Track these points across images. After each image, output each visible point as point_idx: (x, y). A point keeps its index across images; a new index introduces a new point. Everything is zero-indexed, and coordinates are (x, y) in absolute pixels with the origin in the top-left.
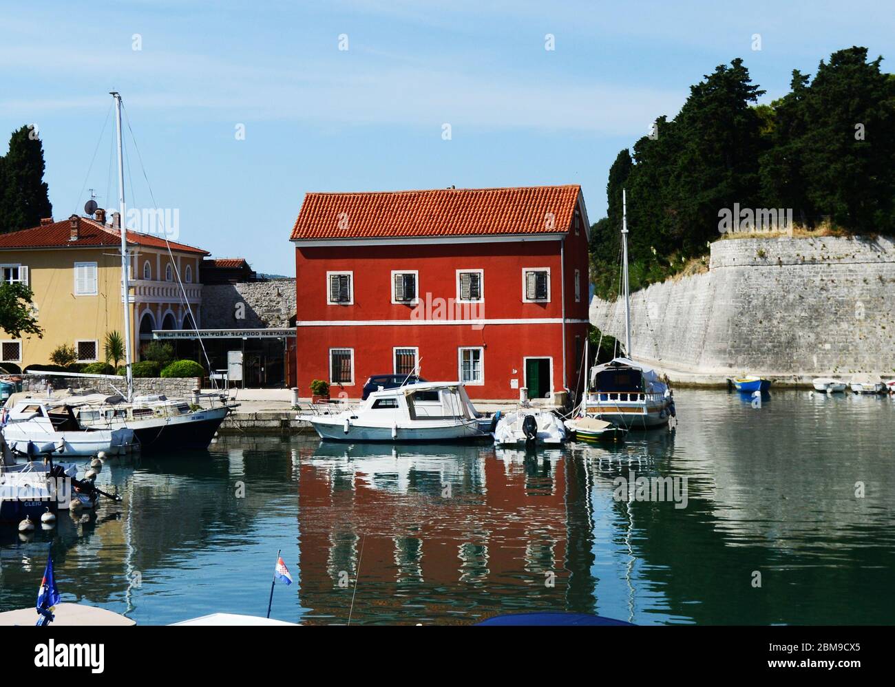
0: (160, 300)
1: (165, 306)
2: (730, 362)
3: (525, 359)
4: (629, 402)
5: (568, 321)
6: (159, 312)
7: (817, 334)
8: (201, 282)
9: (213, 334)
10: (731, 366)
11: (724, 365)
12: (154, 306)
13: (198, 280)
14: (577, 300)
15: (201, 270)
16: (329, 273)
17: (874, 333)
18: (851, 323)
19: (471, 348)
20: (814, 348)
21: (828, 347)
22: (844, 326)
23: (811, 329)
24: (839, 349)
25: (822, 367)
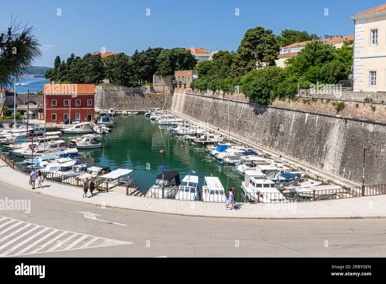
3: (87, 115)
16: (52, 100)
17: (125, 103)
18: (121, 101)
19: (78, 113)
20: (115, 106)
21: (118, 105)
22: (120, 102)
23: (115, 102)
24: (120, 106)
25: (117, 109)
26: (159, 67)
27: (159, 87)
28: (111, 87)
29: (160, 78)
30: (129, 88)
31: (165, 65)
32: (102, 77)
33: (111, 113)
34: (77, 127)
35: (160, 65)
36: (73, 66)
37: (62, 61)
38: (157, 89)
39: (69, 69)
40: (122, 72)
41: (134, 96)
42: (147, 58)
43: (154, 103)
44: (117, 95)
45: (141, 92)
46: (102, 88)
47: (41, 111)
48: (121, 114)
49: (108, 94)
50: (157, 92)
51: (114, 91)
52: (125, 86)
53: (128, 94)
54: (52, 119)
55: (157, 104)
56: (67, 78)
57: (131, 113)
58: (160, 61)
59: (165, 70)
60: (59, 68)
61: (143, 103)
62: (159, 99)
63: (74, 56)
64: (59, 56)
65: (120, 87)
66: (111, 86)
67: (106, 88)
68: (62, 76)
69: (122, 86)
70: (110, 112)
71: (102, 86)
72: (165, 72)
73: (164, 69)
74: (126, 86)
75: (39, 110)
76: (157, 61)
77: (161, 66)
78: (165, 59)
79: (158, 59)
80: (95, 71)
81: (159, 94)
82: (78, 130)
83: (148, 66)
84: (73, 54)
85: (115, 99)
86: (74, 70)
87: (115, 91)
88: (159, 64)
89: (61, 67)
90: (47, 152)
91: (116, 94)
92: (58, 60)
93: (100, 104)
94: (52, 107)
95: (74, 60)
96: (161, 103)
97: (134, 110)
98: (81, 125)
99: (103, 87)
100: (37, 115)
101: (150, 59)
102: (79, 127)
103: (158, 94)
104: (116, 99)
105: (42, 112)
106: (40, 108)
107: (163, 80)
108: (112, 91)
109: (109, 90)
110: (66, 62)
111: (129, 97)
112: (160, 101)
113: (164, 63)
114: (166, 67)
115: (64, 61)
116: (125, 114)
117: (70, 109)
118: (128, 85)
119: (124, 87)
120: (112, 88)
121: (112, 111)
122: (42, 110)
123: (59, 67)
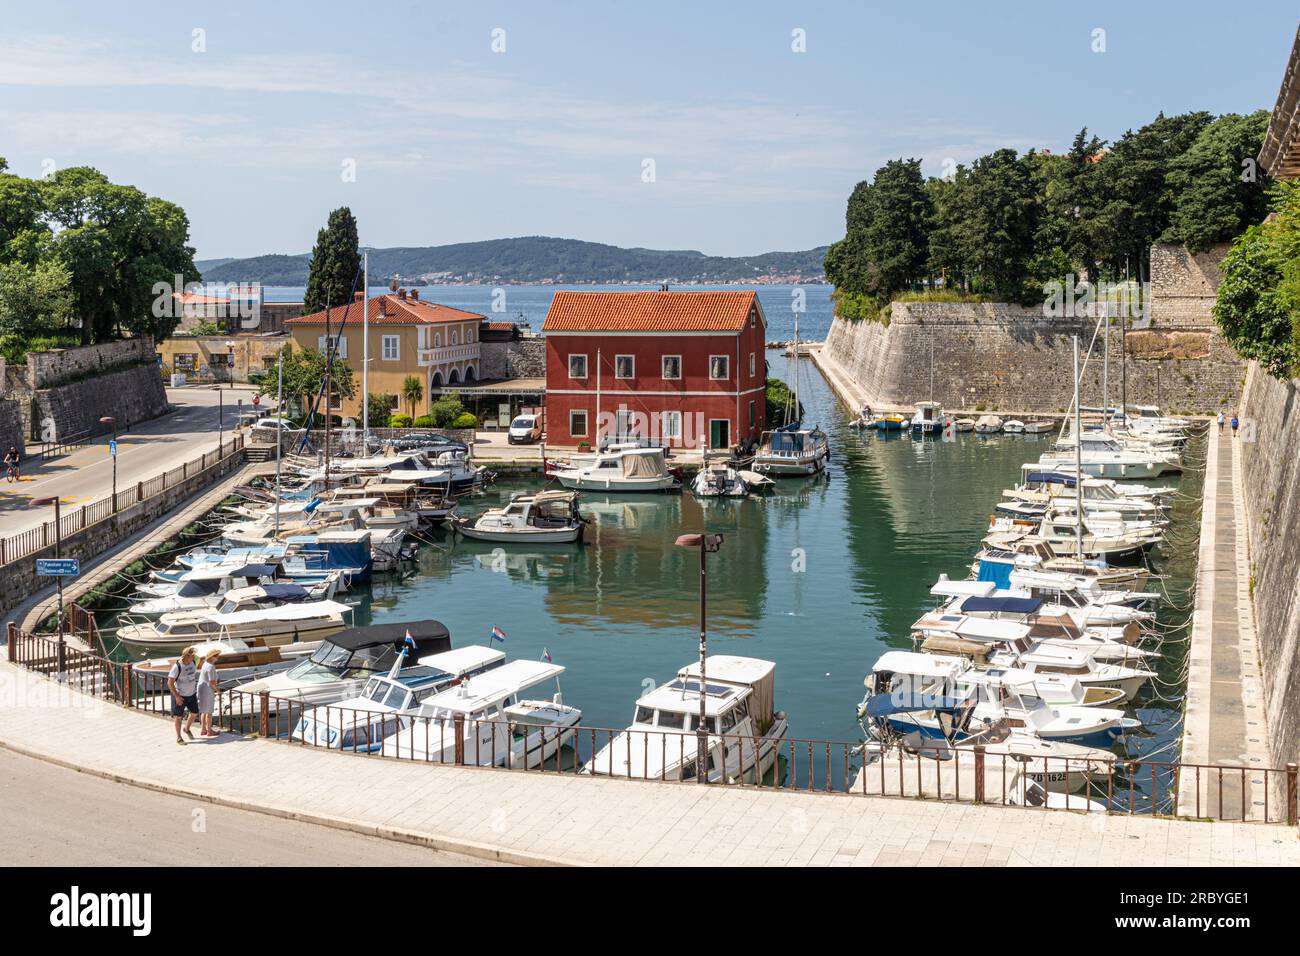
0: (447, 361)
1: (452, 364)
2: (898, 400)
3: (710, 420)
4: (786, 457)
5: (742, 393)
6: (447, 370)
7: (966, 380)
8: (480, 340)
9: (487, 391)
10: (899, 404)
11: (894, 403)
12: (443, 366)
13: (477, 339)
14: (751, 376)
15: (480, 331)
16: (570, 355)
17: (1008, 380)
18: (991, 372)
20: (963, 391)
21: (973, 390)
22: (986, 374)
23: (961, 376)
24: (981, 392)
25: (968, 406)
26: (1175, 208)
27: (1178, 303)
28: (947, 306)
29: (1182, 261)
30: (1029, 309)
31: (1205, 194)
34: (604, 465)
35: (1182, 197)
38: (1167, 314)
40: (988, 239)
41: (1049, 343)
42: (1120, 166)
43: (1151, 380)
44: (973, 342)
45: (1088, 327)
46: (906, 312)
48: (974, 429)
49: (931, 339)
50: (1169, 330)
51: (958, 323)
52: (1008, 300)
53: (1022, 335)
54: (573, 433)
55: (1166, 383)
58: (1185, 176)
59: (1203, 217)
61: (1097, 382)
62: (1179, 361)
65: (988, 306)
66: (946, 300)
67: (924, 311)
69: (994, 301)
70: (919, 418)
71: (907, 304)
72: (1201, 230)
73: (1195, 216)
74: (1014, 302)
76: (1170, 177)
77: (1186, 202)
78: (1211, 167)
79: (1172, 169)
80: (894, 237)
81: (1179, 338)
82: (608, 477)
83: (1125, 204)
85: (963, 360)
87: (965, 323)
88: (1178, 191)
91: (966, 338)
94: (570, 385)
96: (1188, 379)
97: (1041, 414)
98: (623, 458)
99: (909, 309)
101: (1136, 172)
102: (614, 465)
103: (1172, 336)
104: (967, 360)
107: (1197, 270)
108: (952, 323)
109: (936, 320)
111: (1026, 348)
112: (1183, 371)
113: (1200, 186)
114: (1211, 204)
116: (988, 429)
118: (1020, 295)
119: (1005, 304)
120: (950, 309)
121: (928, 414)
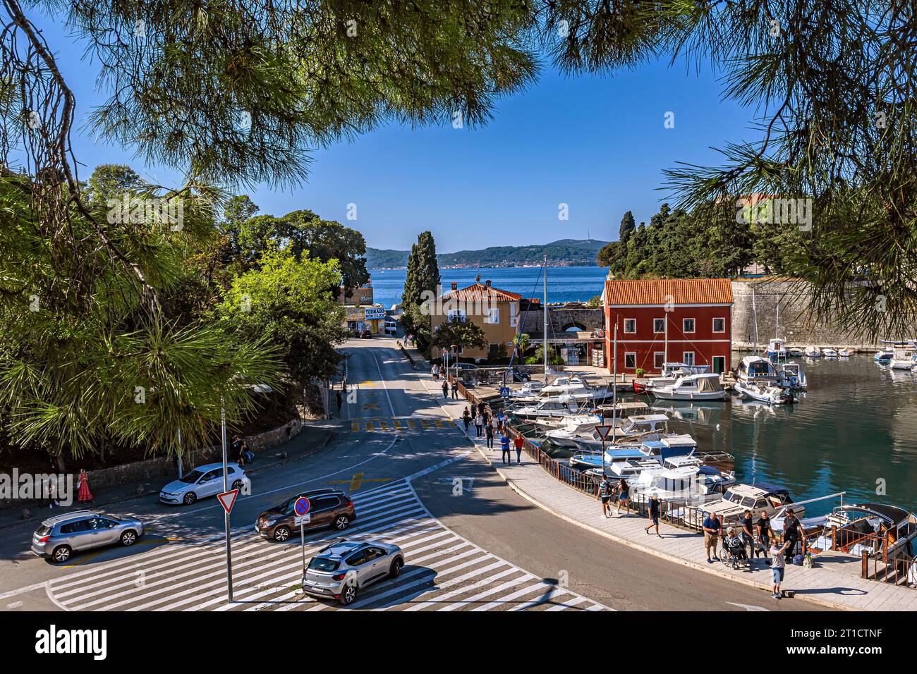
3: (713, 357)
7: (787, 327)
13: (519, 309)
16: (624, 320)
17: (814, 327)
18: (802, 322)
19: (689, 353)
20: (786, 333)
21: (791, 333)
22: (799, 324)
23: (784, 324)
24: (798, 333)
25: (790, 341)
32: (745, 260)
33: (775, 351)
34: (686, 384)
36: (666, 236)
37: (637, 225)
39: (657, 241)
46: (748, 288)
47: (599, 346)
48: (804, 354)
49: (763, 303)
54: (627, 366)
56: (654, 265)
57: (832, 352)
60: (631, 243)
63: (670, 210)
64: (630, 212)
67: (758, 287)
68: (640, 259)
70: (772, 350)
71: (748, 283)
75: (595, 343)
80: (727, 244)
82: (690, 392)
84: (666, 205)
86: (670, 244)
89: (636, 240)
90: (620, 442)
92: (629, 222)
93: (742, 329)
94: (626, 337)
95: (668, 219)
97: (839, 346)
98: (697, 380)
100: (590, 355)
102: (691, 384)
104: (787, 317)
105: (600, 349)
106: (598, 338)
108: (774, 294)
109: (765, 292)
110: (648, 225)
115: (643, 224)
116: (816, 355)
117: (666, 341)
120: (773, 286)
121: (777, 346)
122: (601, 343)
123: (632, 238)
